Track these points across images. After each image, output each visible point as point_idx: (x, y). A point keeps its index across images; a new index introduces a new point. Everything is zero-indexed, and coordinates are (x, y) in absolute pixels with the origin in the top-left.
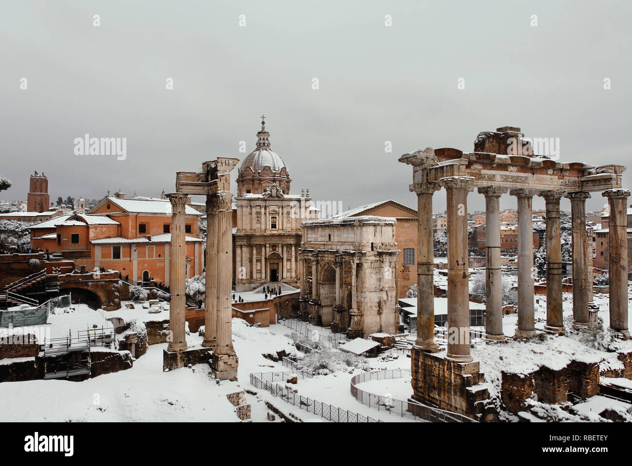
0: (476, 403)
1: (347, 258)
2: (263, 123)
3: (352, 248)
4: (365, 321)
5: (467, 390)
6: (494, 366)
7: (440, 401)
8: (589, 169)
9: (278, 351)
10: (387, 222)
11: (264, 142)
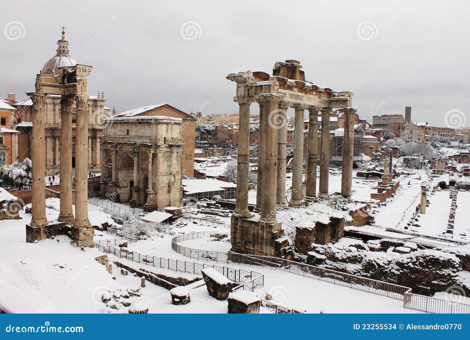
0: (281, 249)
1: (144, 149)
2: (63, 33)
3: (148, 141)
4: (159, 198)
5: (276, 241)
6: (289, 225)
7: (254, 251)
8: (334, 93)
9: (102, 223)
10: (176, 122)
11: (64, 49)
